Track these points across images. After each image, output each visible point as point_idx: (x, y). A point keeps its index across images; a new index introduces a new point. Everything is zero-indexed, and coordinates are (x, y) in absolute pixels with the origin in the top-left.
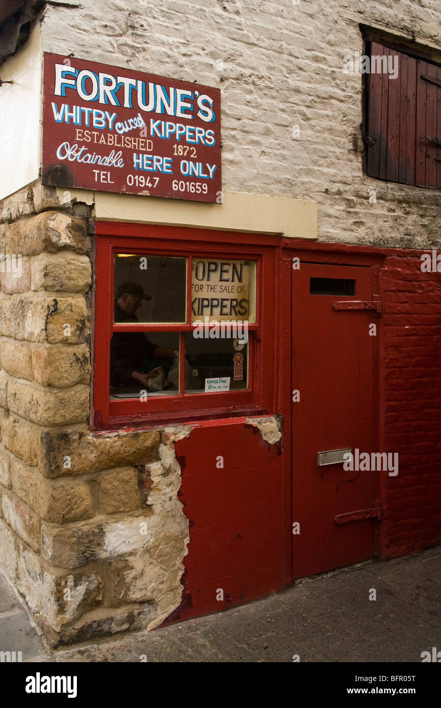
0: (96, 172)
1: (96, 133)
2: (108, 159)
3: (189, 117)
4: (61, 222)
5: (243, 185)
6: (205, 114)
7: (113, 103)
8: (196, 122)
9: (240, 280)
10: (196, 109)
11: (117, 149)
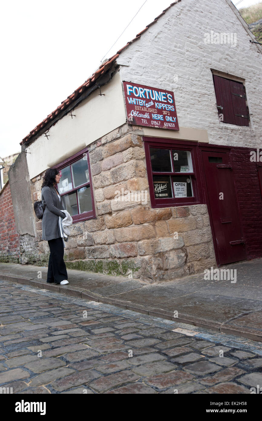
0: (142, 120)
1: (140, 107)
2: (145, 116)
3: (166, 101)
5: (184, 125)
6: (170, 100)
7: (144, 97)
8: (168, 103)
11: (147, 112)
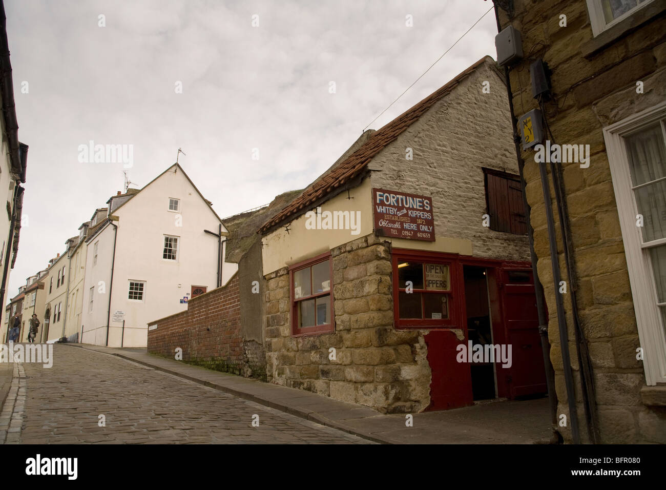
0: (392, 230)
1: (391, 216)
2: (395, 225)
3: (422, 208)
4: (381, 249)
5: (442, 234)
6: (427, 207)
7: (396, 205)
8: (424, 210)
9: (443, 273)
10: (424, 205)
11: (398, 222)
